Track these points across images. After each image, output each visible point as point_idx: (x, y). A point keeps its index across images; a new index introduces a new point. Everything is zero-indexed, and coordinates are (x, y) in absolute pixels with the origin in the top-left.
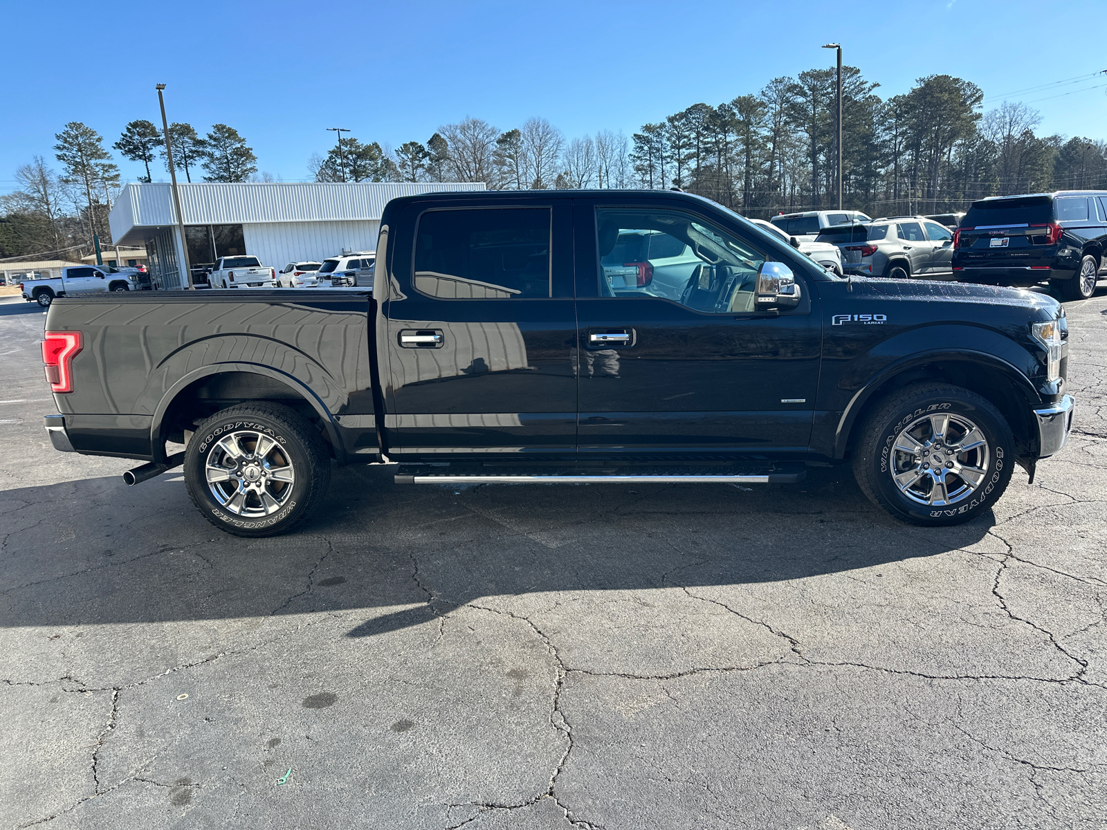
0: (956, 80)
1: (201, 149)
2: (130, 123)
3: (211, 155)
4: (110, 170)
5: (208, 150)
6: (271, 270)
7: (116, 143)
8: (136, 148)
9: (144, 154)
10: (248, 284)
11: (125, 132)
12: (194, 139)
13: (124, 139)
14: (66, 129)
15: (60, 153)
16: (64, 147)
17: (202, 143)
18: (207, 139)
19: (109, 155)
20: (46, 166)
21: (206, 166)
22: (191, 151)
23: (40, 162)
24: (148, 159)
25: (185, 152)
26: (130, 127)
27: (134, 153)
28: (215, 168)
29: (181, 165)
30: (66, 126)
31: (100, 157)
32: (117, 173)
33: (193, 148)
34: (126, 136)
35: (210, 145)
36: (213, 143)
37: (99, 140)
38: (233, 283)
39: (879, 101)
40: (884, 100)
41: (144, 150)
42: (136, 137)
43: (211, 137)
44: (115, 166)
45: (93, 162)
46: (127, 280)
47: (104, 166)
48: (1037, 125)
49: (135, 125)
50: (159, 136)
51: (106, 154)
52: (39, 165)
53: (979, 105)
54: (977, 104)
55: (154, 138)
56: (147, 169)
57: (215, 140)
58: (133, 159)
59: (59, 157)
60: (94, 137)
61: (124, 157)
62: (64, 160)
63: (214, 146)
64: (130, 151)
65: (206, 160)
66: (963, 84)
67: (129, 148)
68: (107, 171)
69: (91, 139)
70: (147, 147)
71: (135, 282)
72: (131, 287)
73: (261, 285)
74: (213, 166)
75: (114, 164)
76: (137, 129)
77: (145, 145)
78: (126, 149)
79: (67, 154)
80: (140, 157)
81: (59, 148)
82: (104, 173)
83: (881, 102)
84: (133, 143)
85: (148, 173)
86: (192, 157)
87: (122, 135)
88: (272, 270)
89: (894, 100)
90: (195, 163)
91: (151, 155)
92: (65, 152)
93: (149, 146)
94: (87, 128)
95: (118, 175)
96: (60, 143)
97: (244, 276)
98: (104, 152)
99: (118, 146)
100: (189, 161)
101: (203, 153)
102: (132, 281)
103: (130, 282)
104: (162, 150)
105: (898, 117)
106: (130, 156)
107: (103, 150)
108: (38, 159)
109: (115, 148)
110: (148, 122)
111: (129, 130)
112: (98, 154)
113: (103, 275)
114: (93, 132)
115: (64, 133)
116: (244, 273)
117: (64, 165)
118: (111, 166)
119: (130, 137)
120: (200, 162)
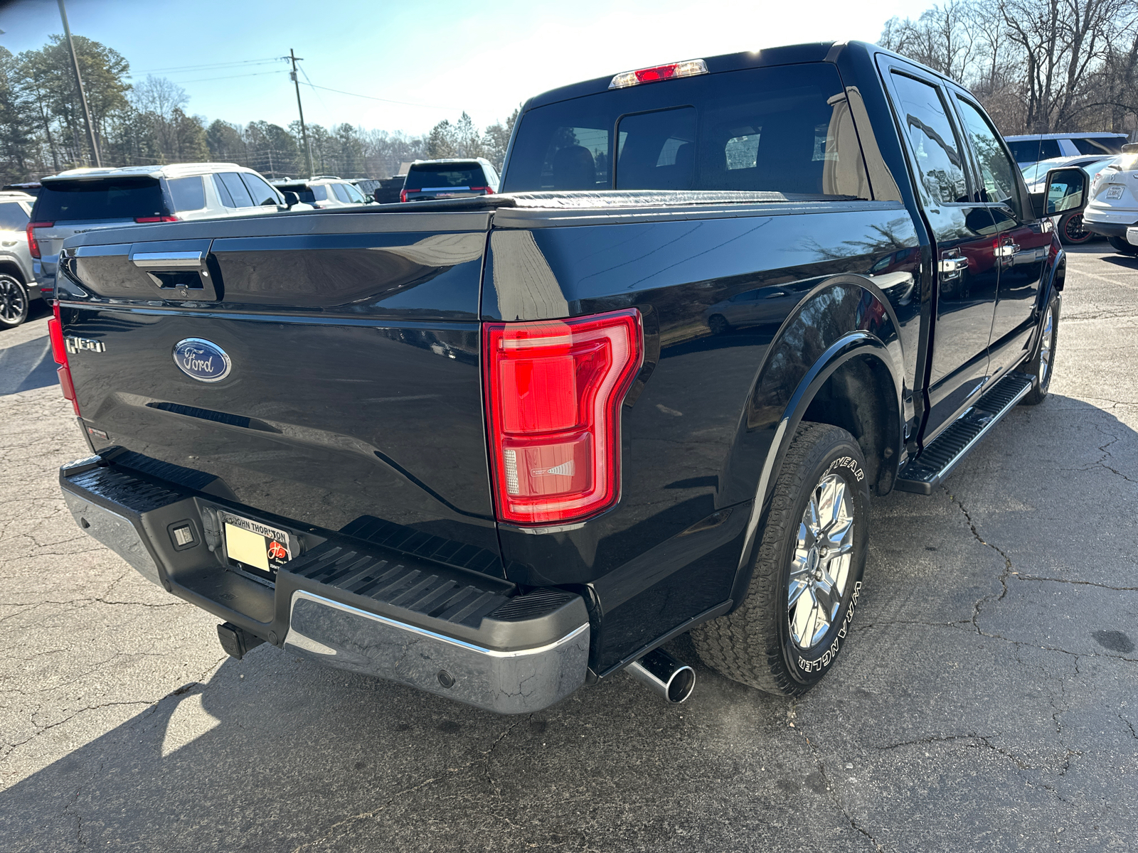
0: (96, 45)
39: (8, 55)
40: (15, 54)
48: (186, 104)
53: (127, 75)
54: (124, 74)
66: (104, 50)
83: (12, 56)
89: (27, 55)
105: (36, 77)
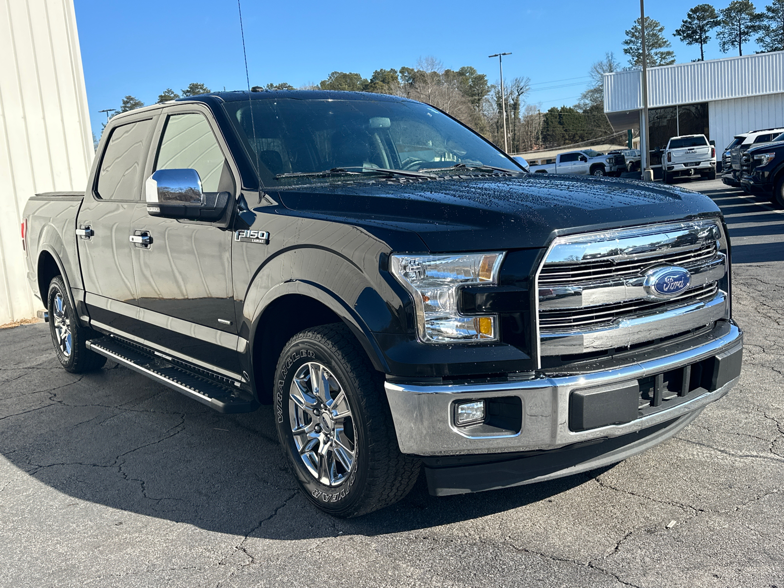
1: (757, 24)
2: (691, 9)
3: (767, 28)
4: (667, 57)
5: (765, 23)
6: (710, 149)
7: (677, 31)
8: (695, 32)
9: (701, 37)
10: (684, 164)
11: (686, 18)
12: (751, 14)
13: (684, 25)
14: (635, 25)
15: (626, 47)
16: (631, 41)
17: (760, 17)
18: (766, 12)
19: (668, 43)
20: (614, 60)
21: (760, 40)
22: (747, 27)
23: (610, 58)
24: (703, 41)
25: (740, 29)
26: (691, 13)
27: (691, 37)
28: (769, 41)
29: (736, 43)
30: (635, 22)
31: (660, 46)
32: (673, 59)
33: (749, 24)
34: (686, 22)
35: (767, 17)
36: (771, 14)
37: (661, 30)
38: (670, 163)
41: (701, 33)
42: (696, 21)
43: (769, 9)
44: (673, 53)
45: (653, 51)
46: (605, 162)
47: (662, 54)
49: (695, 11)
50: (717, 17)
51: (665, 42)
52: (609, 60)
55: (712, 20)
56: (702, 51)
57: (773, 11)
58: (690, 43)
59: (626, 51)
60: (657, 28)
61: (682, 43)
62: (630, 53)
63: (772, 18)
64: (689, 36)
65: (761, 34)
67: (688, 33)
68: (664, 58)
69: (654, 30)
70: (705, 30)
71: (612, 165)
72: (607, 169)
73: (698, 165)
74: (768, 39)
75: (671, 51)
76: (698, 14)
77: (703, 28)
78: (685, 35)
79: (633, 47)
80: (696, 41)
81: (626, 43)
82: (661, 61)
84: (693, 28)
85: (702, 55)
86: (747, 33)
87: (683, 21)
88: (712, 149)
90: (750, 38)
91: (707, 37)
92: (631, 45)
93: (706, 28)
94: (652, 21)
95: (673, 61)
96: (628, 38)
97: (683, 156)
98: (664, 40)
99: (678, 32)
100: (743, 38)
101: (760, 28)
102: (609, 163)
103: (607, 164)
104: (718, 31)
106: (686, 42)
107: (664, 39)
108: (609, 55)
109: (675, 35)
110: (708, 5)
111: (689, 16)
112: (658, 43)
113: (586, 158)
114: (657, 24)
115: (632, 29)
116: (682, 153)
117: (629, 57)
118: (669, 53)
119: (690, 23)
120: (754, 36)
